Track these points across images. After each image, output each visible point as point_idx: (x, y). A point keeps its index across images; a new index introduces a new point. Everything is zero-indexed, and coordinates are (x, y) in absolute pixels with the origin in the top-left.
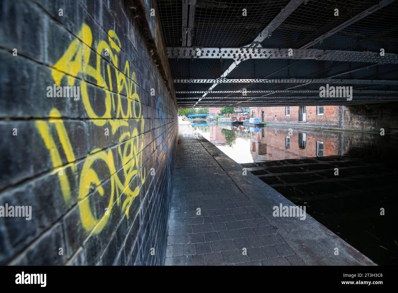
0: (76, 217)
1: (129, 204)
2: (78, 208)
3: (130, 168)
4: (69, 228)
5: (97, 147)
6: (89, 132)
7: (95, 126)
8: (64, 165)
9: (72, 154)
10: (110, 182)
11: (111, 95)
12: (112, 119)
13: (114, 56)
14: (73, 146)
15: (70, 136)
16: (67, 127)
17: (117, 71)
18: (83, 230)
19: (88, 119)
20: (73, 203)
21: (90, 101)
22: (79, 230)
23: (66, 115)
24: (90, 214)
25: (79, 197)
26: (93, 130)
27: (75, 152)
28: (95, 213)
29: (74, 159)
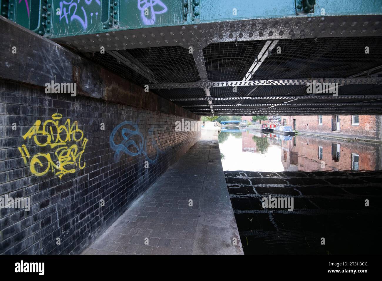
0: (29, 169)
1: (63, 174)
2: (29, 167)
3: (65, 161)
4: (25, 170)
5: (40, 152)
6: (37, 149)
7: (40, 147)
8: (25, 156)
9: (29, 154)
10: (48, 164)
11: (51, 136)
12: (51, 143)
13: (56, 122)
14: (29, 152)
15: (28, 150)
16: (27, 148)
17: (57, 127)
18: (31, 173)
19: (37, 145)
20: (28, 165)
21: (38, 140)
22: (29, 172)
23: (27, 145)
24: (35, 170)
25: (30, 164)
26: (39, 148)
27: (30, 153)
28: (37, 170)
29: (29, 155)
